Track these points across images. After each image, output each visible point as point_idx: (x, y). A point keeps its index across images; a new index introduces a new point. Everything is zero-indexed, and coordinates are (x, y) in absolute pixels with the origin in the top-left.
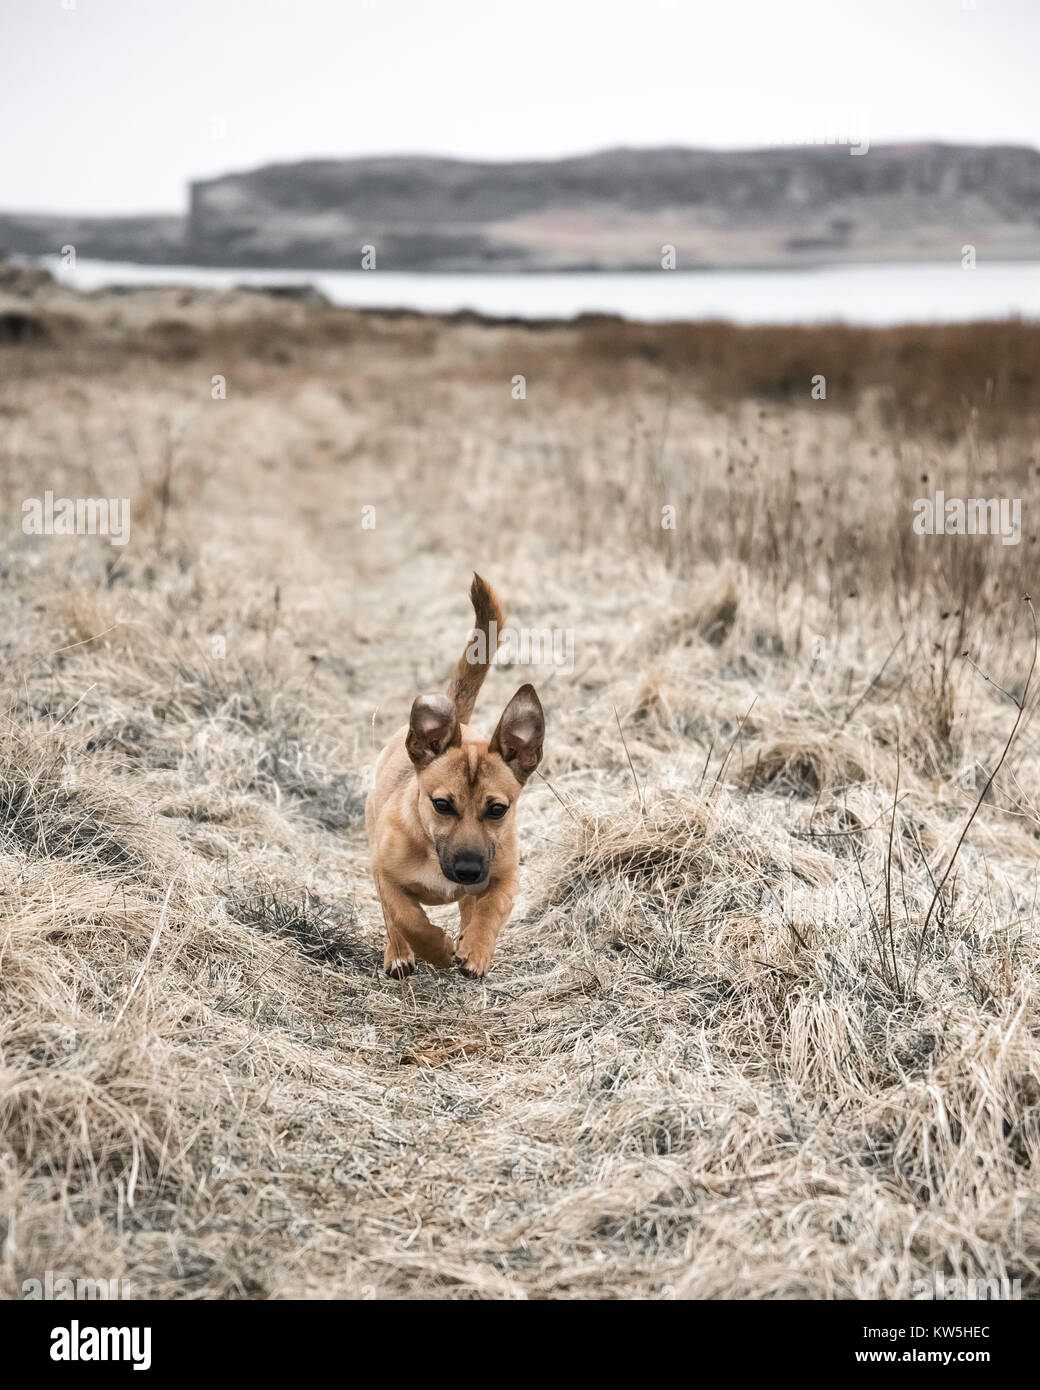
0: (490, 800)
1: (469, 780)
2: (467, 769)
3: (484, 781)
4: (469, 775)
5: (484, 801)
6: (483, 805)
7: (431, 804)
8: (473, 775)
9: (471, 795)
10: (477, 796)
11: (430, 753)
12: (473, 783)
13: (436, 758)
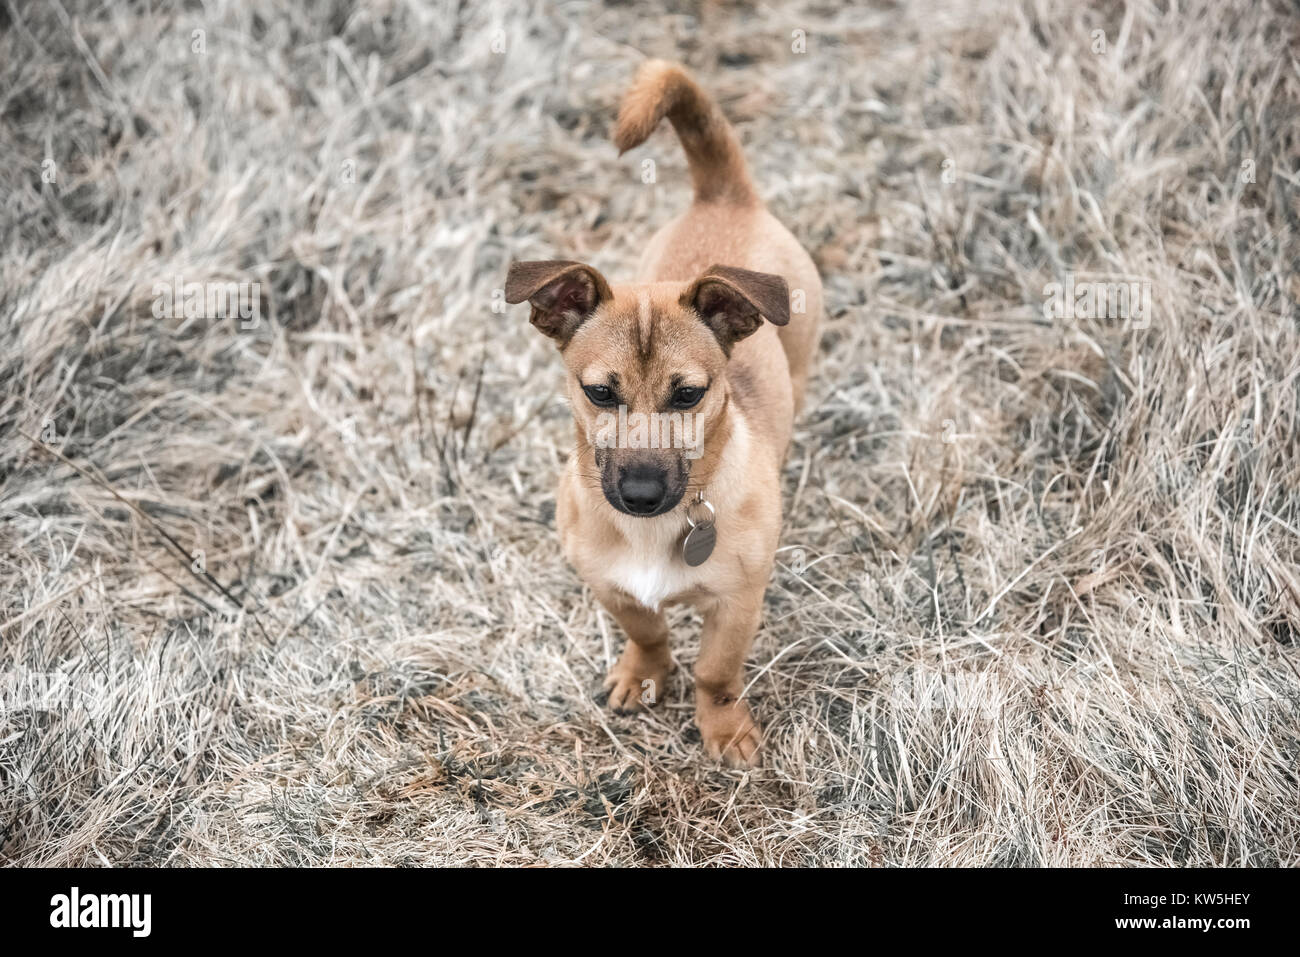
0: (676, 381)
1: (640, 352)
2: (636, 331)
3: (663, 351)
4: (639, 342)
5: (666, 383)
6: (664, 389)
7: (581, 392)
8: (644, 340)
9: (644, 372)
10: (653, 376)
11: (571, 315)
12: (645, 354)
13: (582, 321)
